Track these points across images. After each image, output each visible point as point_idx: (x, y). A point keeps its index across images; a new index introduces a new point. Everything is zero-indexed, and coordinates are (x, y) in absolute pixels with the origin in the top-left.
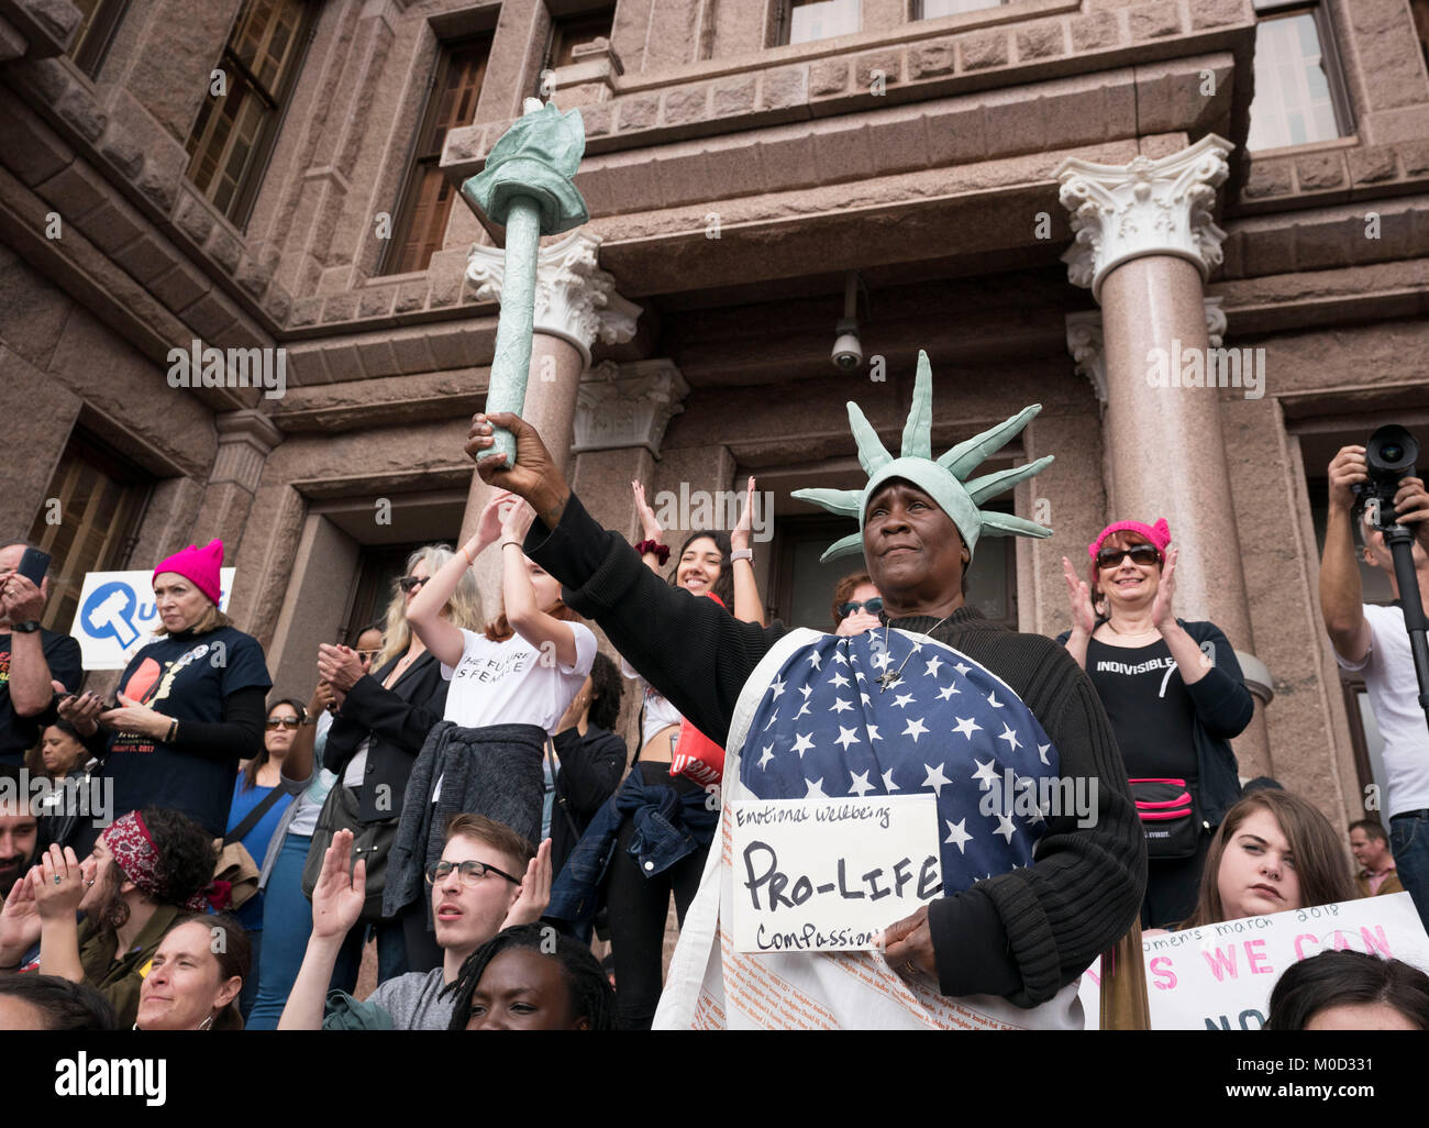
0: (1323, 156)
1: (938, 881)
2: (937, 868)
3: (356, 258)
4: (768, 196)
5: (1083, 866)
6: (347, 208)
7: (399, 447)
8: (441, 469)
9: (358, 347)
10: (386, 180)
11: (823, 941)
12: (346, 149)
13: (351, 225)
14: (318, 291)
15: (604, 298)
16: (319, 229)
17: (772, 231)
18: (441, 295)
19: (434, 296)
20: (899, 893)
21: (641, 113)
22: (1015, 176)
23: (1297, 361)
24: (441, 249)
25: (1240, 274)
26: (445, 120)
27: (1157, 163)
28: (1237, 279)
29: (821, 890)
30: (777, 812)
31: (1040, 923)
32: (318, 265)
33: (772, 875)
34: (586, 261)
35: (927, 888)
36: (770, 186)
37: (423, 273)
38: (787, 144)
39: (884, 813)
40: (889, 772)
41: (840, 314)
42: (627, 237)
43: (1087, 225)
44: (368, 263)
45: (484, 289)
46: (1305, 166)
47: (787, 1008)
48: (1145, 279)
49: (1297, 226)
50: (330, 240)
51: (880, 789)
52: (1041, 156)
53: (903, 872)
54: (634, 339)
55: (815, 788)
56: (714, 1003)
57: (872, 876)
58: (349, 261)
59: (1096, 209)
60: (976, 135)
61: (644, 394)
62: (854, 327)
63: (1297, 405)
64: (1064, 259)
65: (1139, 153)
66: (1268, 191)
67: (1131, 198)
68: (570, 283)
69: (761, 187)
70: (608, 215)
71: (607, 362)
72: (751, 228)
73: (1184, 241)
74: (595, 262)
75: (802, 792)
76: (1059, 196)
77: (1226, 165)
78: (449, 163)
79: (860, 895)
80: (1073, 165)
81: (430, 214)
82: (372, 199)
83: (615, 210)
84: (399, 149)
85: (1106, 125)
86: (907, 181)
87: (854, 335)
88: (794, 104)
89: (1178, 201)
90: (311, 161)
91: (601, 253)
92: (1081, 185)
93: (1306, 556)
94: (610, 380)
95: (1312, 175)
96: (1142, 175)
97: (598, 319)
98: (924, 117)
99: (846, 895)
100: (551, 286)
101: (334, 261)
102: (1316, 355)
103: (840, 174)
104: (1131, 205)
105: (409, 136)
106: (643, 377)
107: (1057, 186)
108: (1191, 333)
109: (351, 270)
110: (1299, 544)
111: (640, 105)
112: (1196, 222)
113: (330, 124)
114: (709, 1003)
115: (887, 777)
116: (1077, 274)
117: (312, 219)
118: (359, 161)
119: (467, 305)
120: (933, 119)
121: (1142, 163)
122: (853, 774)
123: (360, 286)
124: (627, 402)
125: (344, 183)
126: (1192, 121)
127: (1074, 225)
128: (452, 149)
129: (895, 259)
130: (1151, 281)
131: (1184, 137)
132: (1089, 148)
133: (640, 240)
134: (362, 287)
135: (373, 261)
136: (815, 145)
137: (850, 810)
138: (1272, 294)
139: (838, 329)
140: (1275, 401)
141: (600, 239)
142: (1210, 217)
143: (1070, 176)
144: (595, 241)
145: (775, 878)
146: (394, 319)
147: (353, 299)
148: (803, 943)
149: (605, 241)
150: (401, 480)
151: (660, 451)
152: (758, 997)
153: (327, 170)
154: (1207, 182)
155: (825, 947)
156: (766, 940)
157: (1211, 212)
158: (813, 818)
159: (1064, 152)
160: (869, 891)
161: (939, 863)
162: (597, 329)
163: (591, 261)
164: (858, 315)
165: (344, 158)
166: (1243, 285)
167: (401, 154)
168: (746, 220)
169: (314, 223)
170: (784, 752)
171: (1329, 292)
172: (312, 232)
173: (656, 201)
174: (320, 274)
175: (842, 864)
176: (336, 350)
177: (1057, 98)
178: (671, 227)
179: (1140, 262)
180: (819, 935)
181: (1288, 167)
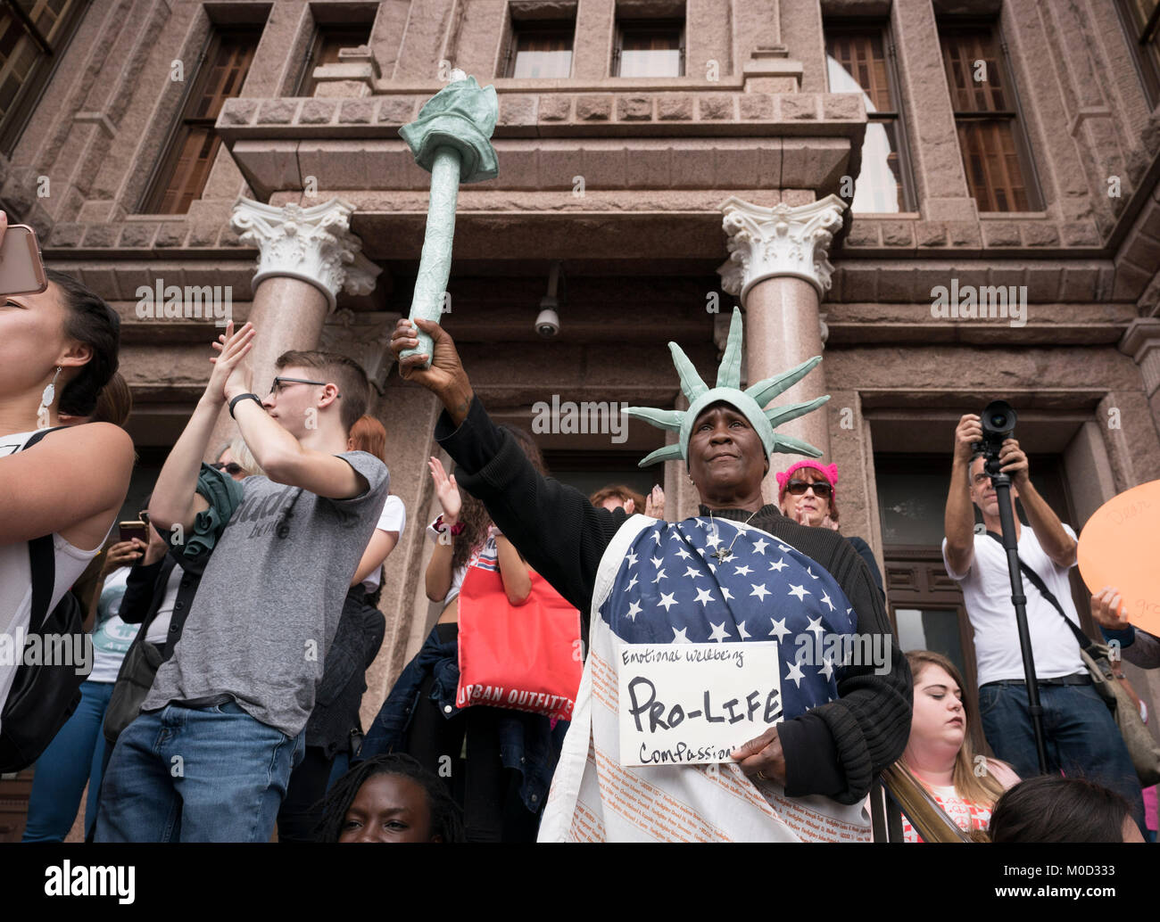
0: (899, 223)
1: (779, 708)
2: (778, 698)
3: (118, 195)
4: (498, 193)
5: (880, 699)
6: (114, 151)
7: (146, 362)
8: (185, 385)
9: (116, 273)
10: (153, 133)
11: (693, 756)
12: (117, 100)
13: (116, 166)
14: (78, 219)
15: (351, 256)
16: (84, 165)
17: (499, 221)
18: (200, 237)
19: (193, 237)
20: (751, 718)
21: (399, 111)
22: (690, 205)
23: (872, 366)
24: (200, 198)
25: (839, 299)
26: (212, 91)
27: (793, 209)
28: (837, 302)
29: (691, 715)
30: (655, 653)
31: (860, 740)
32: (82, 198)
33: (652, 703)
34: (340, 224)
35: (771, 714)
36: (499, 185)
37: (182, 217)
38: (517, 154)
39: (739, 655)
40: (743, 624)
41: (544, 293)
42: (377, 210)
43: (740, 248)
44: (129, 202)
45: (247, 235)
46: (887, 228)
47: (658, 809)
48: (780, 293)
49: (879, 270)
50: (94, 177)
51: (735, 637)
52: (710, 192)
53: (754, 702)
54: (374, 293)
55: (680, 635)
56: (586, 810)
57: (730, 705)
58: (111, 197)
59: (748, 237)
60: (664, 169)
61: (374, 339)
62: (555, 304)
63: (871, 398)
64: (720, 271)
65: (781, 201)
66: (862, 242)
67: (773, 232)
68: (325, 240)
69: (492, 185)
70: (362, 189)
71: (346, 310)
72: (482, 216)
73: (808, 269)
74: (348, 226)
75: (669, 638)
76: (722, 223)
77: (841, 219)
78: (223, 126)
79: (721, 719)
80: (734, 202)
81: (191, 168)
82: (138, 148)
83: (368, 186)
84: (168, 109)
85: (759, 176)
86: (609, 196)
87: (554, 310)
88: (526, 124)
89: (806, 239)
90: (81, 106)
91: (353, 219)
92: (739, 218)
93: (870, 507)
94: (346, 325)
95: (892, 234)
96: (783, 217)
97: (345, 273)
98: (626, 150)
99: (710, 719)
100: (307, 240)
101: (97, 196)
102: (885, 363)
103: (556, 184)
104: (773, 238)
105: (177, 99)
106: (376, 325)
107: (721, 217)
108: (811, 336)
109: (113, 206)
110: (867, 499)
111: (399, 105)
112: (817, 257)
113: (103, 76)
114: (582, 810)
115: (741, 628)
116: (728, 283)
117: (78, 156)
118: (129, 113)
119: (224, 248)
120: (632, 152)
121: (783, 208)
122: (712, 625)
123: (119, 219)
124: (361, 346)
125: (113, 129)
126: (819, 183)
127: (730, 247)
128: (227, 115)
129: (592, 256)
130: (784, 295)
131: (813, 194)
132: (746, 192)
133: (388, 213)
134: (121, 221)
135: (134, 200)
136: (538, 158)
137: (713, 652)
138: (860, 317)
139: (542, 304)
140: (857, 393)
141: (354, 208)
142: (827, 255)
143: (732, 210)
144: (349, 209)
145: (654, 707)
146: (153, 251)
147: (115, 230)
148: (677, 758)
149: (359, 209)
150: (147, 391)
151: (384, 387)
152: (631, 802)
153: (97, 115)
154: (827, 229)
155: (694, 761)
156: (647, 757)
157: (827, 251)
158: (684, 658)
159: (727, 192)
160: (728, 716)
161: (780, 695)
162: (343, 281)
163: (345, 224)
164: (559, 296)
165: (114, 108)
166: (841, 307)
167: (169, 113)
168: (478, 209)
169: (80, 160)
170: (651, 607)
171: (897, 320)
172: (77, 168)
173: (404, 184)
174: (82, 204)
175: (707, 695)
176: (94, 273)
177: (726, 151)
178: (415, 206)
179: (777, 280)
180: (689, 752)
181: (876, 227)
